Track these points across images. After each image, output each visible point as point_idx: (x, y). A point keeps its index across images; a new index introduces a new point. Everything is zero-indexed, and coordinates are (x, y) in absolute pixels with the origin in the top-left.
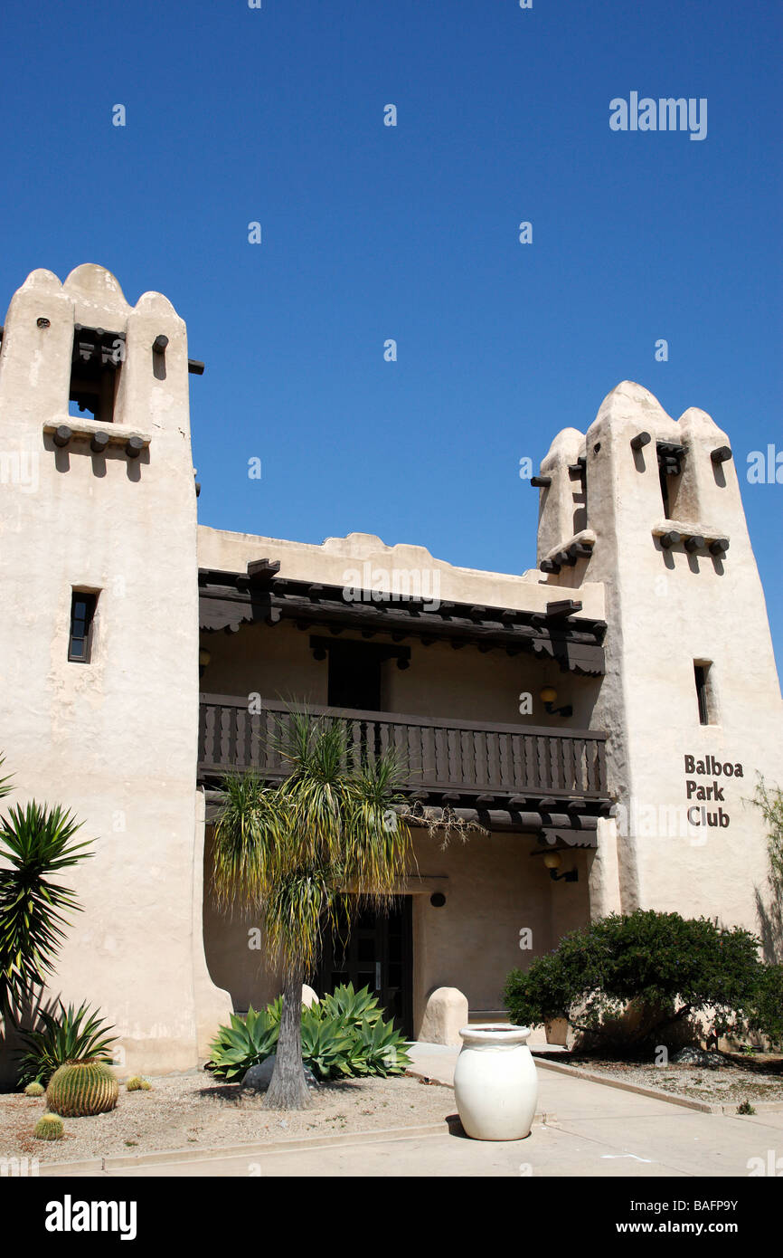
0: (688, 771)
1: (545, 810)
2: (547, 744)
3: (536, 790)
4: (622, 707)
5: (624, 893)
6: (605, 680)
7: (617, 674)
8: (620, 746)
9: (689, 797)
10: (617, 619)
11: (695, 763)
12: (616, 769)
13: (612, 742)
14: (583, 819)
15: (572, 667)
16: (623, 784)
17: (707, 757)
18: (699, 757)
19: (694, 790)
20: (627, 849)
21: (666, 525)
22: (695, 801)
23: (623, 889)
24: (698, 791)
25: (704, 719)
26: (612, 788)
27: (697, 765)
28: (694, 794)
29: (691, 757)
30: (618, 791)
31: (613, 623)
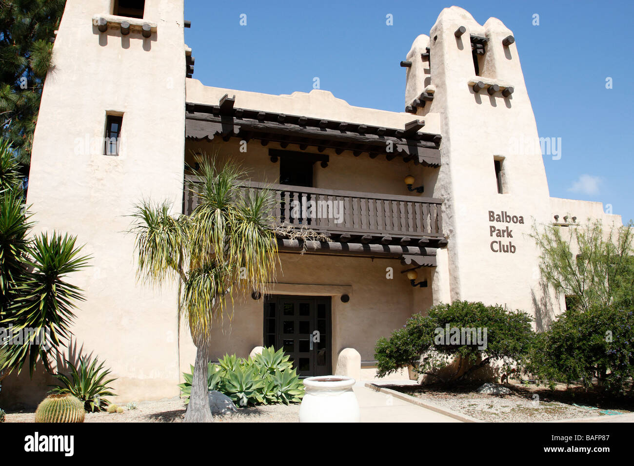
0: (490, 220)
1: (405, 244)
2: (406, 206)
3: (399, 232)
4: (450, 183)
5: (452, 292)
6: (441, 169)
7: (448, 164)
8: (449, 206)
9: (491, 235)
10: (447, 133)
11: (495, 216)
12: (447, 220)
13: (445, 204)
14: (428, 250)
15: (421, 161)
16: (451, 228)
17: (502, 212)
18: (497, 212)
19: (494, 231)
20: (453, 266)
21: (476, 79)
22: (495, 238)
23: (452, 290)
24: (496, 232)
25: (500, 190)
26: (445, 231)
27: (496, 217)
28: (494, 234)
29: (493, 212)
30: (449, 232)
31: (445, 135)
